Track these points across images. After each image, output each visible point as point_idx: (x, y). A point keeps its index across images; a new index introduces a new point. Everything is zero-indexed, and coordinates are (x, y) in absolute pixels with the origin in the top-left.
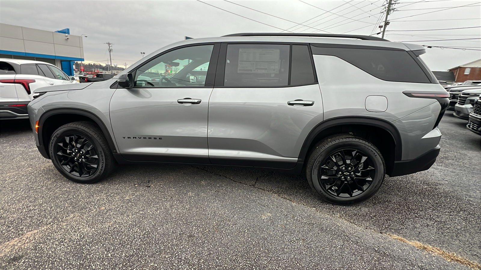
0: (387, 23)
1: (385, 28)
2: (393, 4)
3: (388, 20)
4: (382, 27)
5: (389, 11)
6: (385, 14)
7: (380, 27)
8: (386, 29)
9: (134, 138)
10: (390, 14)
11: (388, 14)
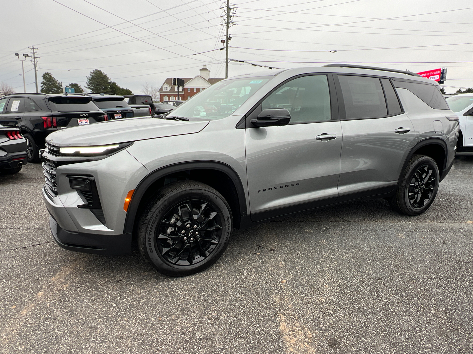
0: (229, 38)
1: (228, 43)
2: (232, 16)
3: (229, 35)
4: (225, 42)
5: (228, 24)
6: (225, 27)
7: (223, 41)
8: (229, 45)
9: (269, 189)
10: (230, 27)
11: (228, 27)
